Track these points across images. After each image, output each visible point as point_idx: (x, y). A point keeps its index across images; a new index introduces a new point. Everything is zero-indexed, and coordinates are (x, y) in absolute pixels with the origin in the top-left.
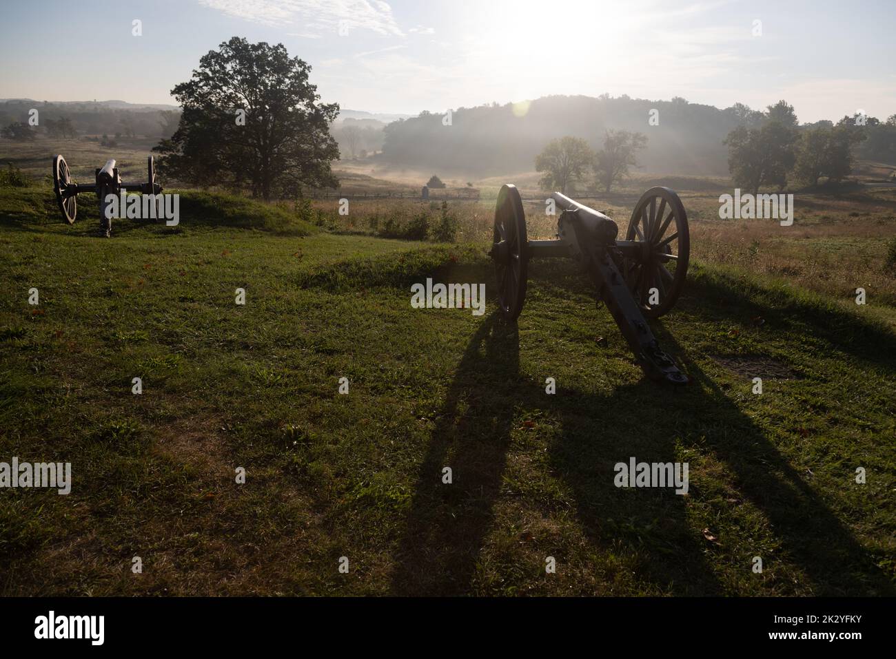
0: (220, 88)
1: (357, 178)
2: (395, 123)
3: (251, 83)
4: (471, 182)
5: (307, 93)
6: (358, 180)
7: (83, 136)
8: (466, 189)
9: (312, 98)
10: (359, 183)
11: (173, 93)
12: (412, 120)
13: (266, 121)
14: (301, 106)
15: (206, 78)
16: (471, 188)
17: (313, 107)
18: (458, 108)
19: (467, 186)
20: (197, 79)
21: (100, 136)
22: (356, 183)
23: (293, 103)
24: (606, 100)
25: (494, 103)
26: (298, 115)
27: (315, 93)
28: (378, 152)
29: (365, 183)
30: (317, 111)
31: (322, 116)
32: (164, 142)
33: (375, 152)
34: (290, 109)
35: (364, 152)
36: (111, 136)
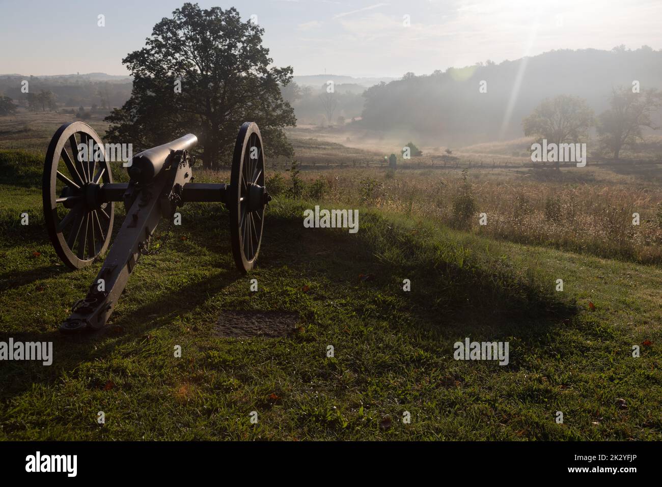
0: (172, 55)
1: (327, 147)
2: (376, 87)
3: (203, 49)
4: (450, 150)
5: (259, 56)
6: (328, 149)
7: (60, 109)
8: (444, 157)
9: (266, 62)
10: (329, 152)
11: (125, 61)
12: (395, 84)
13: (216, 88)
14: (253, 70)
15: (159, 45)
16: (450, 155)
17: (265, 71)
18: (447, 68)
19: (446, 153)
20: (149, 47)
21: (76, 108)
22: (325, 152)
23: (246, 68)
24: (620, 52)
25: (489, 62)
26: (251, 80)
27: (268, 57)
28: (357, 119)
29: (334, 152)
30: (269, 75)
31: (274, 80)
32: (116, 112)
33: (353, 118)
34: (244, 74)
35: (341, 119)
36: (87, 108)
